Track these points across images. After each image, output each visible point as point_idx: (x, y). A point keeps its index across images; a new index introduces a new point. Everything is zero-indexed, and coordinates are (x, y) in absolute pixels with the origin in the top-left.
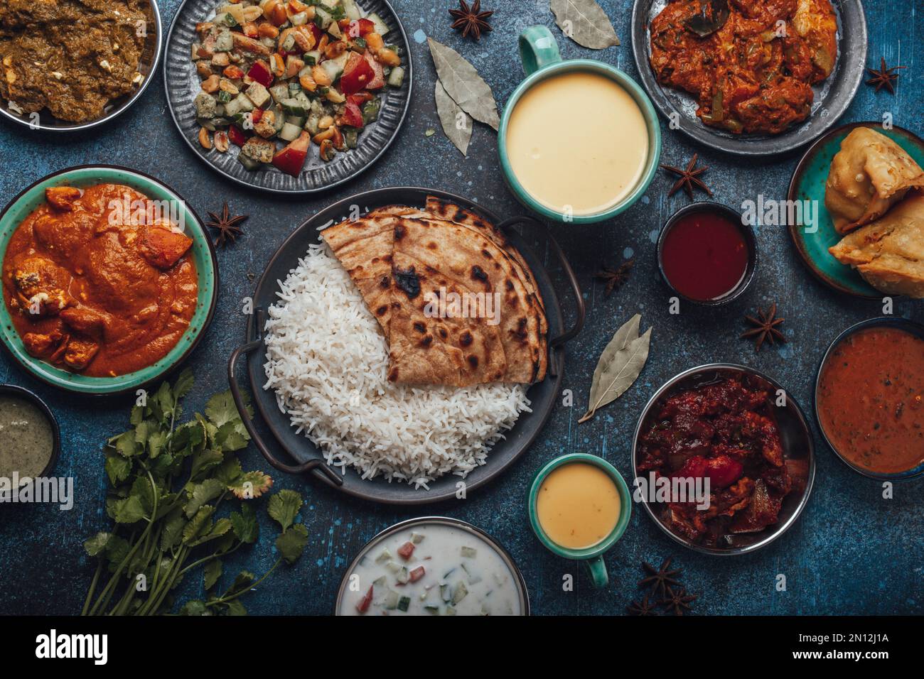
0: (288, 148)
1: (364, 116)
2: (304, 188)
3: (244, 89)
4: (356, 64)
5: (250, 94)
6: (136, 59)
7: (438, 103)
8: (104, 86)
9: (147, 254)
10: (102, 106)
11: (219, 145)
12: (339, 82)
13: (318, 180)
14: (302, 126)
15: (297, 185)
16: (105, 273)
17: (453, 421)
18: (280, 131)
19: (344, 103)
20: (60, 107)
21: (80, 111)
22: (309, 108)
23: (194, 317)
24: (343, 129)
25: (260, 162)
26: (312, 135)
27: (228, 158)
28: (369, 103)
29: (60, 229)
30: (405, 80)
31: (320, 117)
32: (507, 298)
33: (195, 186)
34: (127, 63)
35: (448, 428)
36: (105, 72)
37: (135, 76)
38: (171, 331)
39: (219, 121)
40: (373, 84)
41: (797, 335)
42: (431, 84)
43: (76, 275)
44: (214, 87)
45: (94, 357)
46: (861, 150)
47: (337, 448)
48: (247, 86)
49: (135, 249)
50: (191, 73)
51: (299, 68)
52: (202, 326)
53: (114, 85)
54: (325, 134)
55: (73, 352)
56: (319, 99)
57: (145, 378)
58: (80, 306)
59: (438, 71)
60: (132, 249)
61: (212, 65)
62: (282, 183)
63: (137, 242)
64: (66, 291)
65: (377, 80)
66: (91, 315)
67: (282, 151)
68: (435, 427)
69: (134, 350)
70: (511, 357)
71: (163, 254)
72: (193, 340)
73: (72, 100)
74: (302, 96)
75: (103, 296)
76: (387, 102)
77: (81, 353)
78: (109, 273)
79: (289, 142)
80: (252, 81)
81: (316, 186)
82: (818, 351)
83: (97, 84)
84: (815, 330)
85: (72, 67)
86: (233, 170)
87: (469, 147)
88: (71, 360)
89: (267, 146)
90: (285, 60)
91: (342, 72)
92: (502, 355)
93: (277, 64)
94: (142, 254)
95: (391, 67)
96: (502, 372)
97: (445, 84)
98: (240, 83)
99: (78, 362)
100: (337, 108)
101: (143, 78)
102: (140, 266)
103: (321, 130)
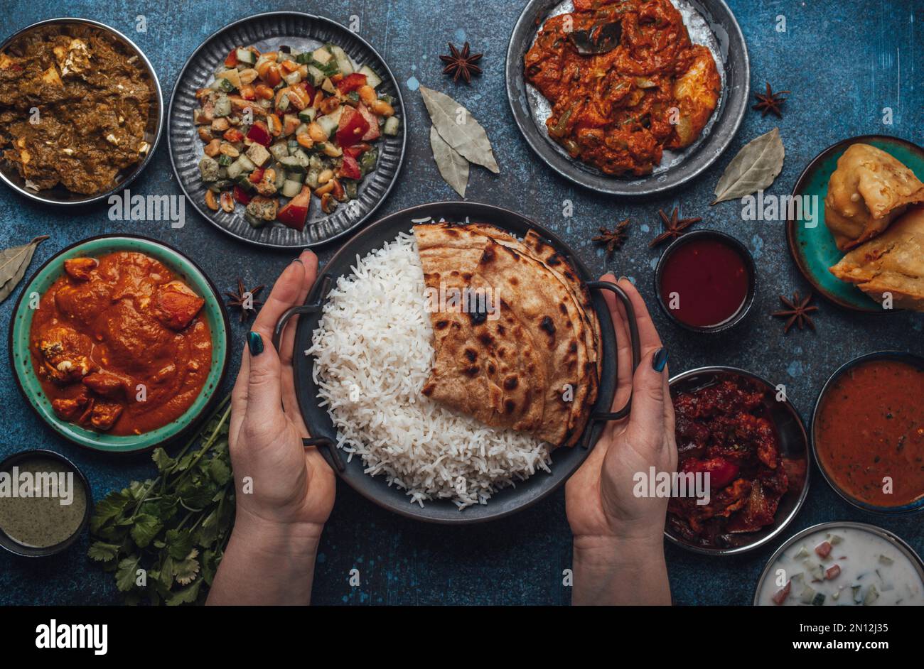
0: (290, 205)
1: (361, 166)
2: (309, 241)
3: (244, 150)
4: (350, 118)
5: (250, 155)
6: (142, 128)
7: (434, 148)
8: (112, 158)
9: (161, 318)
10: (112, 177)
11: (225, 205)
12: (334, 137)
13: (321, 232)
14: (303, 182)
15: (302, 238)
16: (123, 339)
17: (470, 454)
18: (281, 189)
19: (341, 156)
20: (73, 181)
21: (92, 184)
22: (307, 165)
23: (210, 374)
24: (342, 181)
25: (264, 220)
26: (312, 190)
27: (235, 217)
28: (367, 153)
29: (78, 299)
30: (400, 128)
31: (320, 171)
32: (566, 358)
33: (206, 246)
34: (132, 134)
35: (462, 458)
36: (112, 145)
37: (142, 146)
38: (190, 388)
39: (223, 183)
40: (368, 136)
41: (805, 353)
42: (426, 129)
43: (97, 342)
44: (216, 151)
45: (119, 417)
46: (855, 170)
47: (352, 434)
48: (248, 147)
49: (150, 313)
50: (195, 137)
51: (296, 127)
52: (218, 382)
53: (122, 157)
54: (325, 187)
55: (99, 415)
56: (317, 154)
57: (167, 434)
58: (101, 371)
59: (432, 118)
60: (146, 314)
61: (212, 131)
62: (287, 238)
63: (151, 306)
64: (88, 357)
65: (373, 130)
66: (112, 379)
67: (285, 208)
68: (449, 452)
69: (155, 408)
70: (548, 415)
71: (176, 317)
72: (210, 396)
73: (84, 174)
74: (300, 154)
75: (123, 360)
76: (385, 151)
77: (106, 415)
78: (127, 338)
79: (291, 199)
80: (252, 142)
81: (320, 239)
82: (828, 367)
83: (105, 157)
84: (824, 347)
85: (81, 143)
86: (240, 229)
87: (467, 189)
88: (97, 422)
89: (270, 203)
90: (282, 118)
91: (337, 127)
92: (540, 410)
93: (274, 125)
94: (156, 318)
95: (386, 118)
96: (535, 426)
97: (439, 129)
98: (240, 144)
99: (103, 423)
100: (335, 162)
101: (149, 146)
102: (156, 330)
103: (321, 185)
